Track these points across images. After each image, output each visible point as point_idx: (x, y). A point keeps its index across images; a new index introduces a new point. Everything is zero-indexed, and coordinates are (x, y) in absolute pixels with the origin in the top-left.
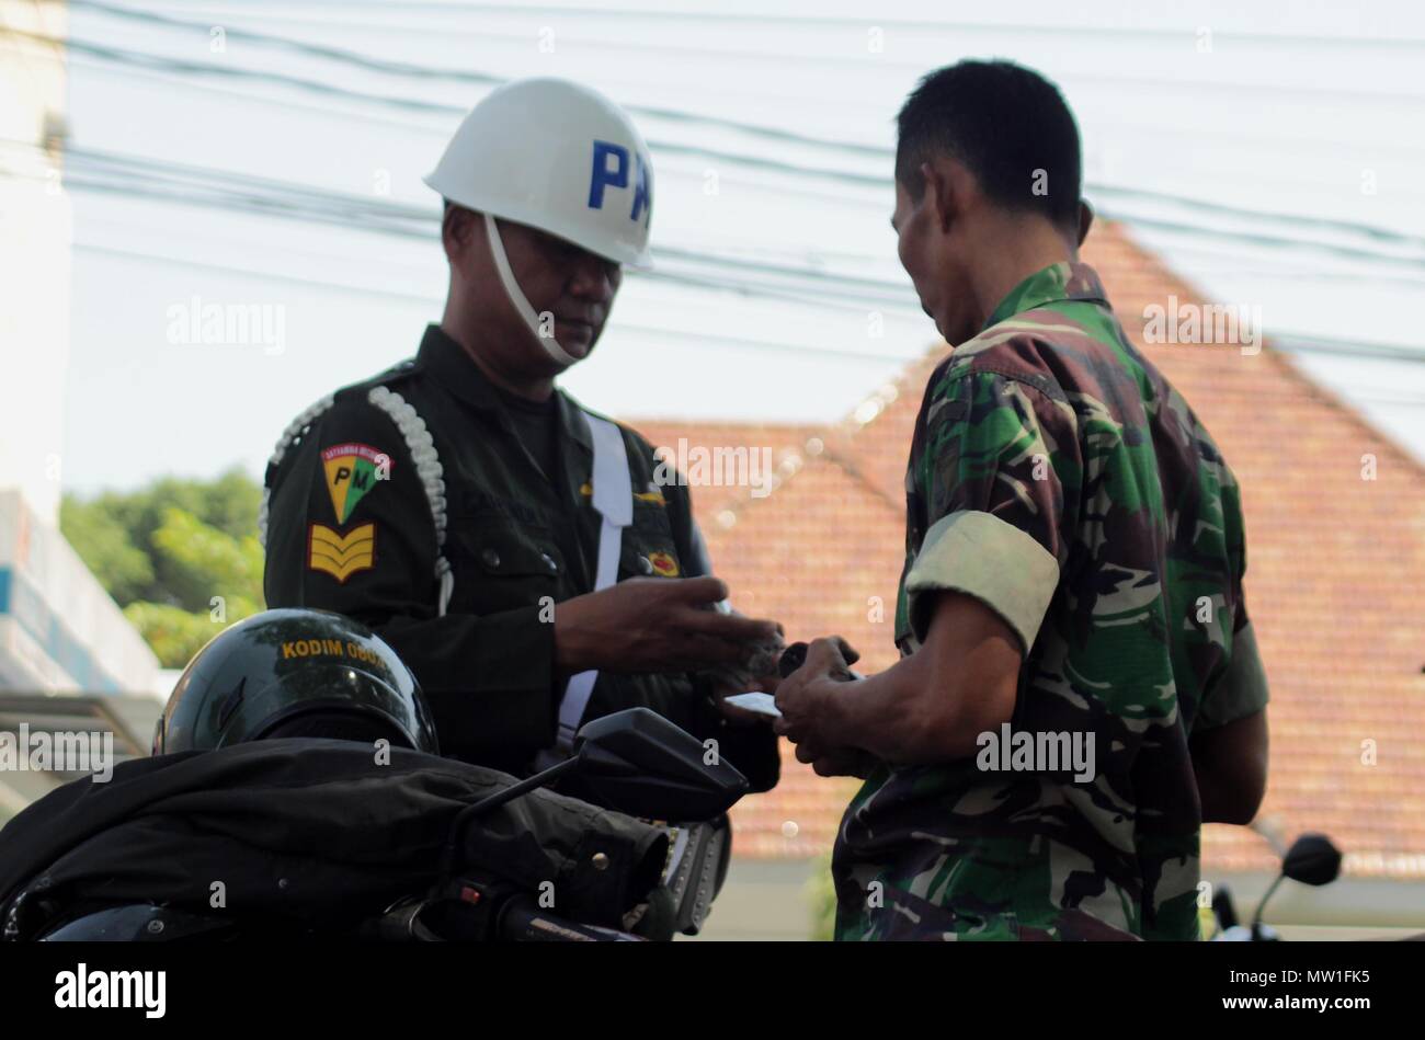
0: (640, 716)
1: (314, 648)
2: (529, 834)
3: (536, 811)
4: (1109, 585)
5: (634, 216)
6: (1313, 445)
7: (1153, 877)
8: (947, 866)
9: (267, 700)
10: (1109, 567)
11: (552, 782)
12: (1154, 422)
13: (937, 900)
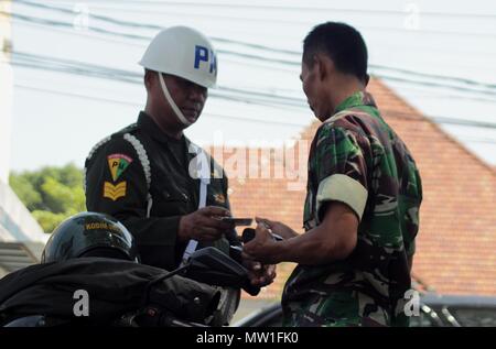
0: (211, 250)
1: (97, 226)
2: (172, 291)
3: (175, 283)
4: (380, 202)
5: (211, 71)
6: (446, 156)
7: (395, 305)
8: (322, 302)
9: (81, 243)
10: (380, 195)
11: (180, 273)
12: (394, 147)
13: (319, 314)
